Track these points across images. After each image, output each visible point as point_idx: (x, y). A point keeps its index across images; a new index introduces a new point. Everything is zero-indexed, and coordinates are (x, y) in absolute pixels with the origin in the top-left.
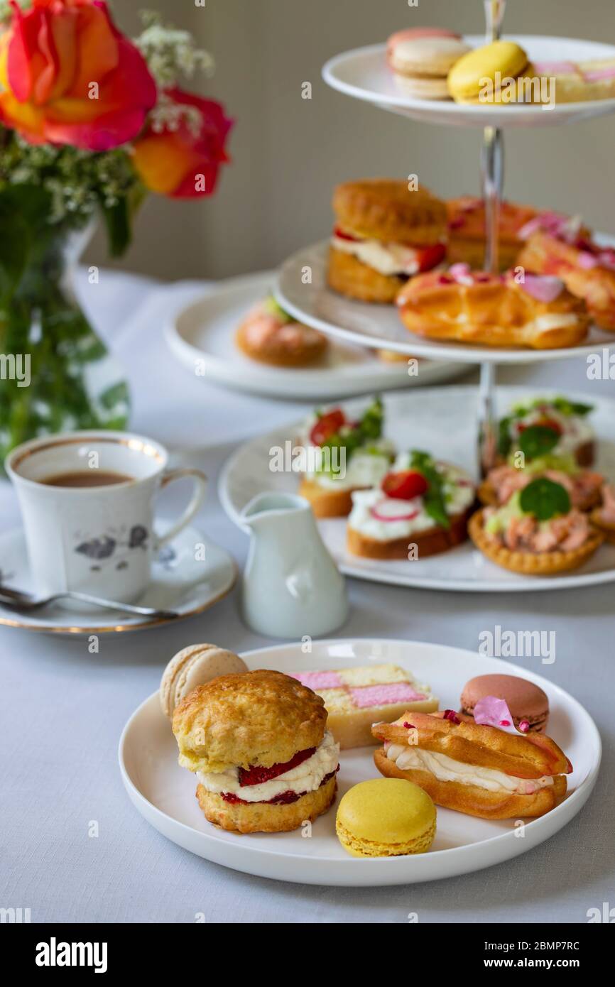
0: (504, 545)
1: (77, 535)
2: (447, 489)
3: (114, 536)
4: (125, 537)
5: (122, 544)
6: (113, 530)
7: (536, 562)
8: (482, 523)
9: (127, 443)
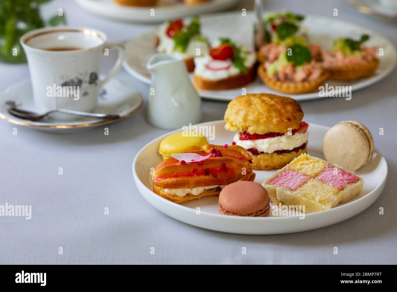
0: (278, 80)
1: (62, 78)
2: (242, 55)
3: (81, 77)
4: (87, 78)
5: (86, 82)
6: (81, 74)
7: (296, 88)
8: (265, 70)
9: (82, 32)
